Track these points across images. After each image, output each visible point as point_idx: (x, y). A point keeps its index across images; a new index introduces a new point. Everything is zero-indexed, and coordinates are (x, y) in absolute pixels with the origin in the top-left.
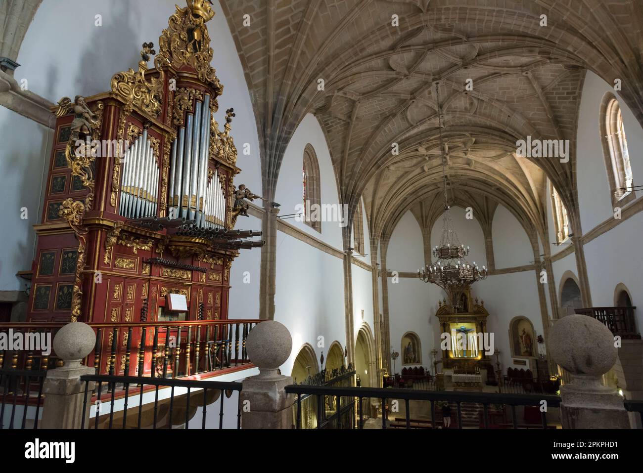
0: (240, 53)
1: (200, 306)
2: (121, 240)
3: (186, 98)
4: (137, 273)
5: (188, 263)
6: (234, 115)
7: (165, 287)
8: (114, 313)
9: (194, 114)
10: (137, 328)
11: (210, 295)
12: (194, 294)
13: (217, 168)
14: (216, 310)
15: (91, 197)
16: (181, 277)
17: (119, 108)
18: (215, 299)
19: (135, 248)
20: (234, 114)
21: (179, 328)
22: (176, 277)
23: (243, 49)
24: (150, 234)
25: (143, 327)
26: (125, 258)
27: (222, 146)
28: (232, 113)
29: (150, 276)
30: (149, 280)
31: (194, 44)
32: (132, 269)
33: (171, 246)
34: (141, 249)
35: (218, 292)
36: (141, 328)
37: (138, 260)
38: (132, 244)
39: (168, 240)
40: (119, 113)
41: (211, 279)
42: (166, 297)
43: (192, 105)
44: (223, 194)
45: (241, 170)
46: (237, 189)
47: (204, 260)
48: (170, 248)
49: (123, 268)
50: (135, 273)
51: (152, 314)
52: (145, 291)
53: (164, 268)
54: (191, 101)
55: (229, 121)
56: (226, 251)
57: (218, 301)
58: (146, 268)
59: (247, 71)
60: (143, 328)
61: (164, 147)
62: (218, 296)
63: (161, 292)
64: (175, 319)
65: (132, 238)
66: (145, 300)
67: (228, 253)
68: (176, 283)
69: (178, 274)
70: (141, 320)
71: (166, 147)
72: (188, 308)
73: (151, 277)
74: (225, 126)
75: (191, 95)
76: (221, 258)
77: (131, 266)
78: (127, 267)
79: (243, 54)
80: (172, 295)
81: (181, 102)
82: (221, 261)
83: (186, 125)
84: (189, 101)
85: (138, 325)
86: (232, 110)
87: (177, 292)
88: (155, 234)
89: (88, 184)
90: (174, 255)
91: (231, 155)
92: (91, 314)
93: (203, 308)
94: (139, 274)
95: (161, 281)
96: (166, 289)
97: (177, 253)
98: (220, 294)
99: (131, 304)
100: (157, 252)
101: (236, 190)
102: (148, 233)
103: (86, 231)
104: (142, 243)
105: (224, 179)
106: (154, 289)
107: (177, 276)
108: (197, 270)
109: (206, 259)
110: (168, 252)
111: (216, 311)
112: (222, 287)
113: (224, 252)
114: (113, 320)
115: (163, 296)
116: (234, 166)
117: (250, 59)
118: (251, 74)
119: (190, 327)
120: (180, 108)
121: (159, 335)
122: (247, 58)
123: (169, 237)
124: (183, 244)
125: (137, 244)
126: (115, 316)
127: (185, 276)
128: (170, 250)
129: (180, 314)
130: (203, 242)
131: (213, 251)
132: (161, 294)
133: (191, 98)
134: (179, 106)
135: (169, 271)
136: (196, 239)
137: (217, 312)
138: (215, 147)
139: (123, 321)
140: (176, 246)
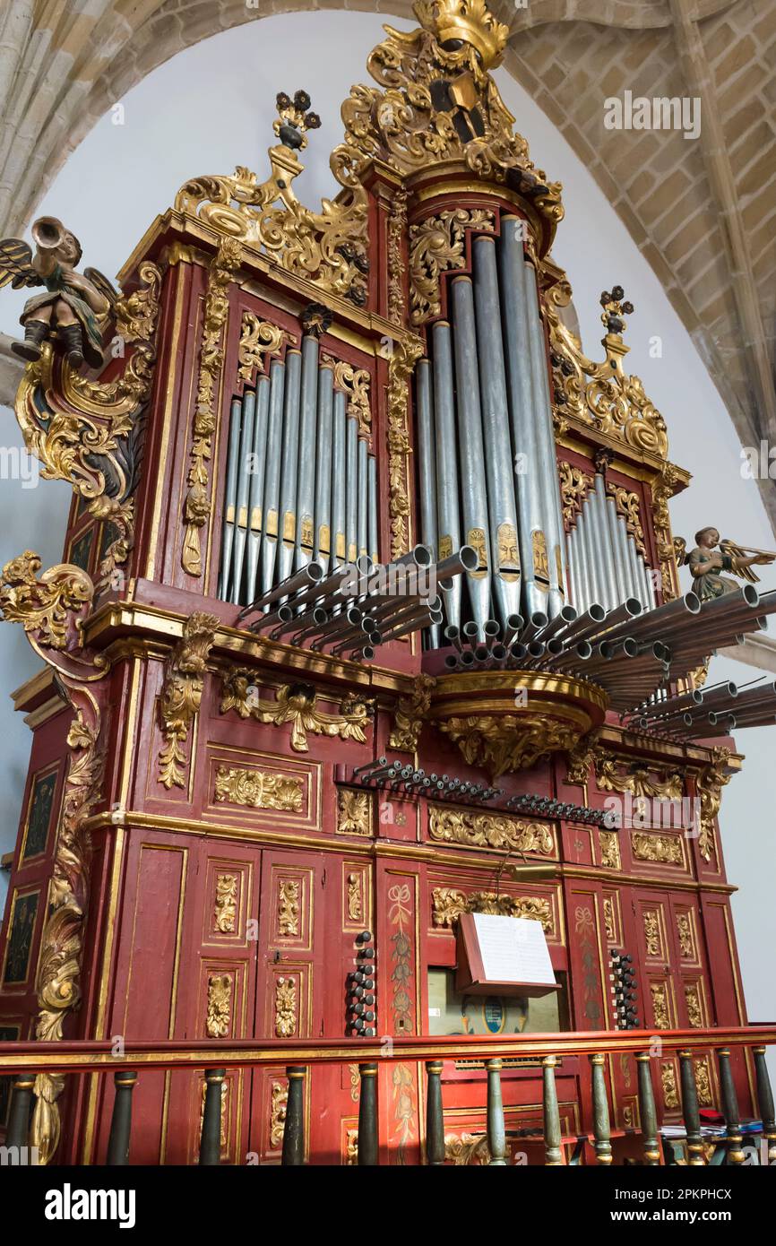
0: (642, 245)
1: (616, 966)
2: (231, 694)
3: (441, 241)
4: (317, 828)
5: (537, 790)
6: (628, 308)
7: (452, 887)
8: (221, 998)
9: (474, 276)
10: (335, 1068)
11: (654, 922)
12: (581, 914)
13: (603, 471)
14: (687, 982)
15: (120, 553)
16: (512, 848)
17: (203, 269)
18: (674, 938)
19: (298, 729)
20: (627, 303)
21: (490, 1072)
22: (491, 846)
23: (649, 233)
24: (351, 670)
25: (364, 1064)
26: (261, 770)
27: (606, 404)
28: (622, 302)
29: (374, 839)
30: (373, 856)
31: (459, 120)
32: (293, 811)
33: (447, 719)
34: (325, 734)
35: (682, 908)
36: (355, 1067)
37: (316, 777)
38: (281, 712)
39: (427, 697)
40: (205, 283)
41: (644, 859)
42: (456, 926)
43: (463, 254)
44: (639, 553)
45: (688, 475)
46: (691, 546)
47: (603, 782)
48: (445, 729)
49: (251, 806)
50: (306, 828)
51: (402, 1002)
52: (358, 901)
53: (433, 811)
54: (457, 245)
55: (614, 327)
56: (684, 747)
57: (692, 947)
58: (353, 806)
59: (673, 284)
60: (362, 1068)
61: (387, 393)
62: (688, 925)
63: (433, 907)
64: (511, 1023)
65: (282, 690)
66: (360, 939)
67: (693, 754)
68: (497, 871)
69: (500, 832)
70: (350, 1028)
71: (394, 391)
72: (558, 974)
73: (379, 845)
74: (604, 343)
75: (456, 227)
76: (670, 775)
77: (286, 799)
78: (272, 802)
79: (652, 244)
80: (479, 919)
81: (428, 255)
82: (674, 785)
83: (450, 315)
84: (452, 244)
85: (340, 1053)
86: (617, 293)
87: (507, 908)
88: (370, 672)
89: (106, 510)
90: (469, 760)
91: (642, 430)
92: (103, 1001)
93: (630, 976)
94: (325, 834)
95: (428, 861)
96: (453, 894)
97: (481, 750)
98: (692, 915)
99: (294, 957)
100: (393, 744)
101: (688, 550)
102: (340, 669)
103: (98, 669)
104: (331, 712)
105: (633, 508)
106: (400, 894)
107: (497, 843)
108: (578, 818)
109: (608, 775)
110: (437, 747)
111: (689, 988)
112: (698, 891)
113: (677, 752)
114: (215, 1027)
115: (445, 925)
116: (662, 462)
117: (672, 252)
118: (686, 290)
119: (551, 1060)
120: (429, 275)
121: (446, 1093)
122: (665, 252)
123: (429, 681)
124: (486, 705)
125: (306, 711)
126: (225, 1009)
127: (531, 843)
128: (447, 735)
129: (532, 1001)
130: (565, 688)
131: (630, 744)
132: (434, 916)
133: (458, 236)
134: (425, 270)
135: (456, 819)
136: (532, 680)
137: (694, 993)
138: (581, 406)
139: (266, 1036)
140: (463, 716)
